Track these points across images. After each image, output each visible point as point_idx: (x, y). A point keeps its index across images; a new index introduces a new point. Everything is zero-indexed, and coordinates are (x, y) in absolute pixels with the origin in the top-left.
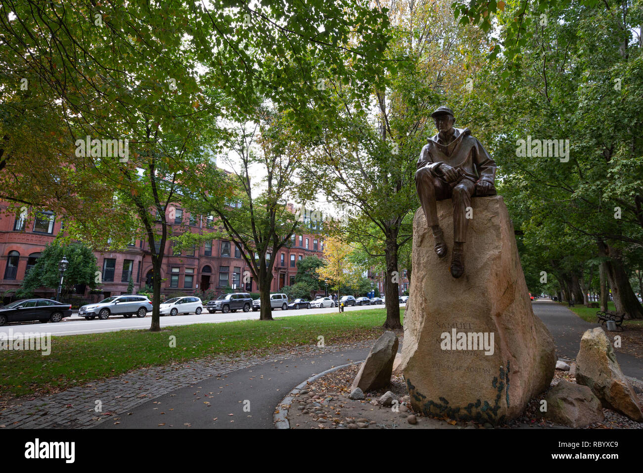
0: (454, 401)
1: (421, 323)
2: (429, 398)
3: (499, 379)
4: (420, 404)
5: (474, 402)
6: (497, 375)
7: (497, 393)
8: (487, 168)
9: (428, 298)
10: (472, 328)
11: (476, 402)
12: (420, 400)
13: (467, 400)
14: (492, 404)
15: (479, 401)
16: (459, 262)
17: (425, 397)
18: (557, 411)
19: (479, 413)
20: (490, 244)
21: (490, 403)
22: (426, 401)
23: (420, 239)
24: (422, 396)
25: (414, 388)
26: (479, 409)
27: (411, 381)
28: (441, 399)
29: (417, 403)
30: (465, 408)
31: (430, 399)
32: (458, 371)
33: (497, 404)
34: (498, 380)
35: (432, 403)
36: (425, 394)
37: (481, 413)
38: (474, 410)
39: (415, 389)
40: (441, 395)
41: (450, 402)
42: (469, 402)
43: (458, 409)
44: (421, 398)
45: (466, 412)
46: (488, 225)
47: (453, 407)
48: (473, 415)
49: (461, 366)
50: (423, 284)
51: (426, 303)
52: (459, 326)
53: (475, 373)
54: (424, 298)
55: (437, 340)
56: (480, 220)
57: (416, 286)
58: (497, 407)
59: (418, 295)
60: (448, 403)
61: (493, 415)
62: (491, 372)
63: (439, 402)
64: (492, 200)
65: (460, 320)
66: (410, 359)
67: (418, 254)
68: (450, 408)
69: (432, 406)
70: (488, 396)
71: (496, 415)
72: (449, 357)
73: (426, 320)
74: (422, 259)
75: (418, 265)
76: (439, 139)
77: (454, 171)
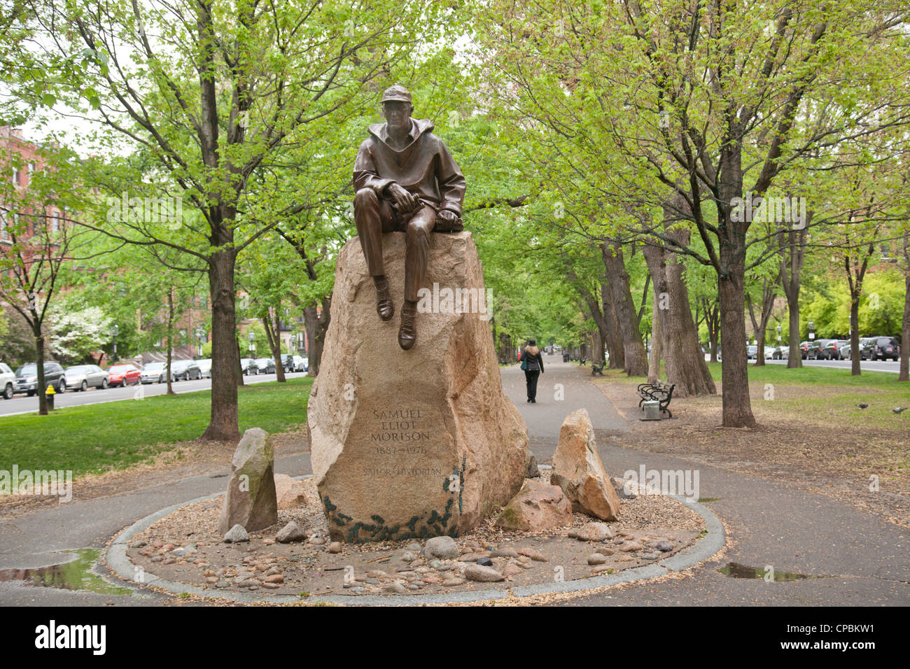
0: (392, 517)
1: (350, 414)
2: (356, 520)
4: (345, 529)
5: (419, 513)
6: (450, 476)
7: (448, 498)
8: (452, 188)
9: (363, 377)
10: (421, 415)
11: (421, 513)
12: (344, 524)
13: (410, 513)
14: (441, 512)
15: (425, 512)
16: (411, 328)
17: (350, 519)
21: (439, 512)
22: (352, 524)
23: (353, 291)
24: (346, 517)
25: (334, 508)
27: (330, 500)
28: (373, 517)
29: (339, 528)
30: (407, 525)
31: (358, 520)
32: (400, 475)
33: (447, 511)
34: (451, 483)
35: (360, 525)
36: (351, 514)
39: (336, 510)
40: (374, 513)
41: (387, 520)
42: (412, 515)
43: (397, 528)
44: (345, 520)
45: (407, 530)
46: (450, 275)
47: (390, 526)
48: (417, 531)
49: (404, 469)
50: (357, 357)
51: (360, 384)
52: (405, 414)
53: (421, 475)
54: (356, 378)
55: (373, 436)
56: (440, 267)
57: (344, 359)
58: (448, 516)
59: (347, 373)
60: (383, 521)
61: (441, 526)
62: (442, 473)
63: (370, 522)
64: (457, 240)
65: (406, 406)
66: (330, 467)
67: (350, 313)
68: (387, 528)
69: (360, 530)
70: (437, 504)
71: (445, 525)
72: (387, 458)
73: (358, 408)
74: (356, 320)
75: (350, 328)
76: (387, 136)
77: (409, 198)
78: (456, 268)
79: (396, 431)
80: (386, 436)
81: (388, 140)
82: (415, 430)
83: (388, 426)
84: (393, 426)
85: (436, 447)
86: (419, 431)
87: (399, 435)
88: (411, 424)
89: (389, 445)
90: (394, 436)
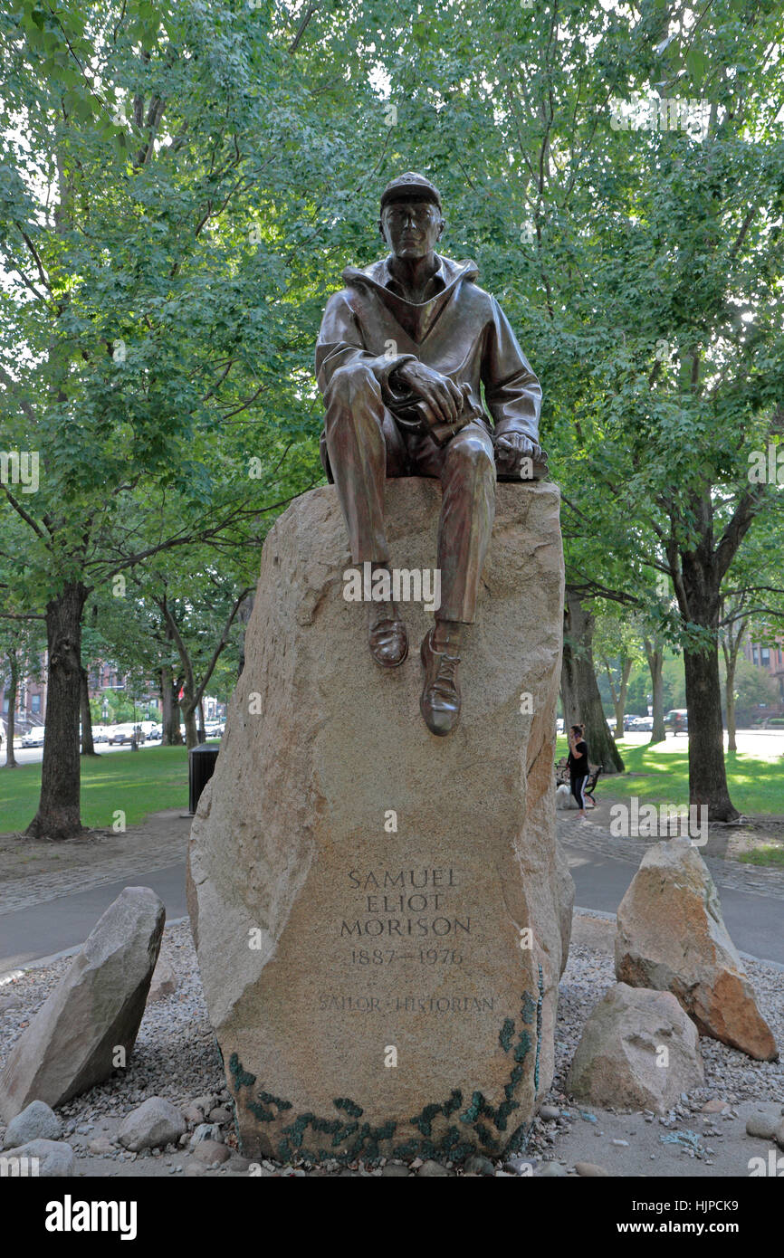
0: (380, 1104)
1: (294, 874)
2: (299, 1109)
3: (519, 1027)
4: (271, 1132)
5: (442, 1098)
6: (513, 1014)
7: (513, 1065)
8: (518, 394)
9: (329, 796)
10: (456, 882)
11: (447, 1097)
12: (271, 1118)
13: (423, 1097)
14: (494, 1099)
15: (457, 1095)
16: (451, 684)
17: (288, 1106)
18: (623, 1075)
19: (453, 1130)
20: (531, 628)
21: (489, 1096)
22: (291, 1117)
23: (311, 603)
24: (277, 1102)
25: (251, 1080)
26: (456, 1119)
27: (242, 1060)
28: (339, 1103)
29: (261, 1127)
30: (414, 1121)
31: (305, 1109)
32: (402, 1012)
33: (508, 1095)
34: (516, 1028)
35: (308, 1119)
36: (288, 1096)
37: (460, 1127)
38: (440, 1123)
39: (257, 1085)
40: (342, 1093)
41: (368, 1110)
42: (427, 1102)
43: (390, 1129)
44: (274, 1109)
45: (413, 1132)
46: (527, 569)
47: (375, 1123)
48: (436, 1137)
49: (410, 998)
50: (316, 749)
51: (320, 811)
52: (419, 879)
53: (450, 1013)
54: (314, 796)
55: (344, 925)
56: (504, 552)
57: (284, 753)
58: (509, 1106)
59: (289, 783)
60: (361, 1112)
61: (494, 1128)
62: (498, 1007)
63: (333, 1114)
64: (542, 496)
65: (425, 861)
66: (246, 990)
67: (303, 651)
68: (367, 1128)
69: (309, 1131)
70: (484, 1078)
71: (502, 1126)
72: (375, 974)
73: (314, 864)
74: (316, 667)
75: (301, 686)
76: (388, 278)
77: (452, 391)
78: (541, 556)
79: (398, 915)
80: (374, 927)
81: (390, 285)
82: (439, 913)
83: (380, 905)
84: (391, 904)
85: (483, 949)
86: (449, 914)
87: (404, 923)
88: (431, 901)
89: (380, 947)
90: (391, 927)
